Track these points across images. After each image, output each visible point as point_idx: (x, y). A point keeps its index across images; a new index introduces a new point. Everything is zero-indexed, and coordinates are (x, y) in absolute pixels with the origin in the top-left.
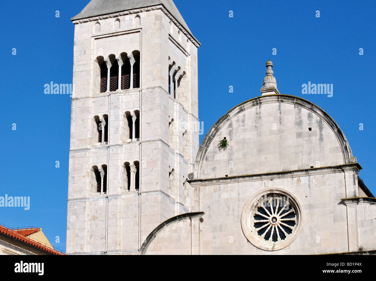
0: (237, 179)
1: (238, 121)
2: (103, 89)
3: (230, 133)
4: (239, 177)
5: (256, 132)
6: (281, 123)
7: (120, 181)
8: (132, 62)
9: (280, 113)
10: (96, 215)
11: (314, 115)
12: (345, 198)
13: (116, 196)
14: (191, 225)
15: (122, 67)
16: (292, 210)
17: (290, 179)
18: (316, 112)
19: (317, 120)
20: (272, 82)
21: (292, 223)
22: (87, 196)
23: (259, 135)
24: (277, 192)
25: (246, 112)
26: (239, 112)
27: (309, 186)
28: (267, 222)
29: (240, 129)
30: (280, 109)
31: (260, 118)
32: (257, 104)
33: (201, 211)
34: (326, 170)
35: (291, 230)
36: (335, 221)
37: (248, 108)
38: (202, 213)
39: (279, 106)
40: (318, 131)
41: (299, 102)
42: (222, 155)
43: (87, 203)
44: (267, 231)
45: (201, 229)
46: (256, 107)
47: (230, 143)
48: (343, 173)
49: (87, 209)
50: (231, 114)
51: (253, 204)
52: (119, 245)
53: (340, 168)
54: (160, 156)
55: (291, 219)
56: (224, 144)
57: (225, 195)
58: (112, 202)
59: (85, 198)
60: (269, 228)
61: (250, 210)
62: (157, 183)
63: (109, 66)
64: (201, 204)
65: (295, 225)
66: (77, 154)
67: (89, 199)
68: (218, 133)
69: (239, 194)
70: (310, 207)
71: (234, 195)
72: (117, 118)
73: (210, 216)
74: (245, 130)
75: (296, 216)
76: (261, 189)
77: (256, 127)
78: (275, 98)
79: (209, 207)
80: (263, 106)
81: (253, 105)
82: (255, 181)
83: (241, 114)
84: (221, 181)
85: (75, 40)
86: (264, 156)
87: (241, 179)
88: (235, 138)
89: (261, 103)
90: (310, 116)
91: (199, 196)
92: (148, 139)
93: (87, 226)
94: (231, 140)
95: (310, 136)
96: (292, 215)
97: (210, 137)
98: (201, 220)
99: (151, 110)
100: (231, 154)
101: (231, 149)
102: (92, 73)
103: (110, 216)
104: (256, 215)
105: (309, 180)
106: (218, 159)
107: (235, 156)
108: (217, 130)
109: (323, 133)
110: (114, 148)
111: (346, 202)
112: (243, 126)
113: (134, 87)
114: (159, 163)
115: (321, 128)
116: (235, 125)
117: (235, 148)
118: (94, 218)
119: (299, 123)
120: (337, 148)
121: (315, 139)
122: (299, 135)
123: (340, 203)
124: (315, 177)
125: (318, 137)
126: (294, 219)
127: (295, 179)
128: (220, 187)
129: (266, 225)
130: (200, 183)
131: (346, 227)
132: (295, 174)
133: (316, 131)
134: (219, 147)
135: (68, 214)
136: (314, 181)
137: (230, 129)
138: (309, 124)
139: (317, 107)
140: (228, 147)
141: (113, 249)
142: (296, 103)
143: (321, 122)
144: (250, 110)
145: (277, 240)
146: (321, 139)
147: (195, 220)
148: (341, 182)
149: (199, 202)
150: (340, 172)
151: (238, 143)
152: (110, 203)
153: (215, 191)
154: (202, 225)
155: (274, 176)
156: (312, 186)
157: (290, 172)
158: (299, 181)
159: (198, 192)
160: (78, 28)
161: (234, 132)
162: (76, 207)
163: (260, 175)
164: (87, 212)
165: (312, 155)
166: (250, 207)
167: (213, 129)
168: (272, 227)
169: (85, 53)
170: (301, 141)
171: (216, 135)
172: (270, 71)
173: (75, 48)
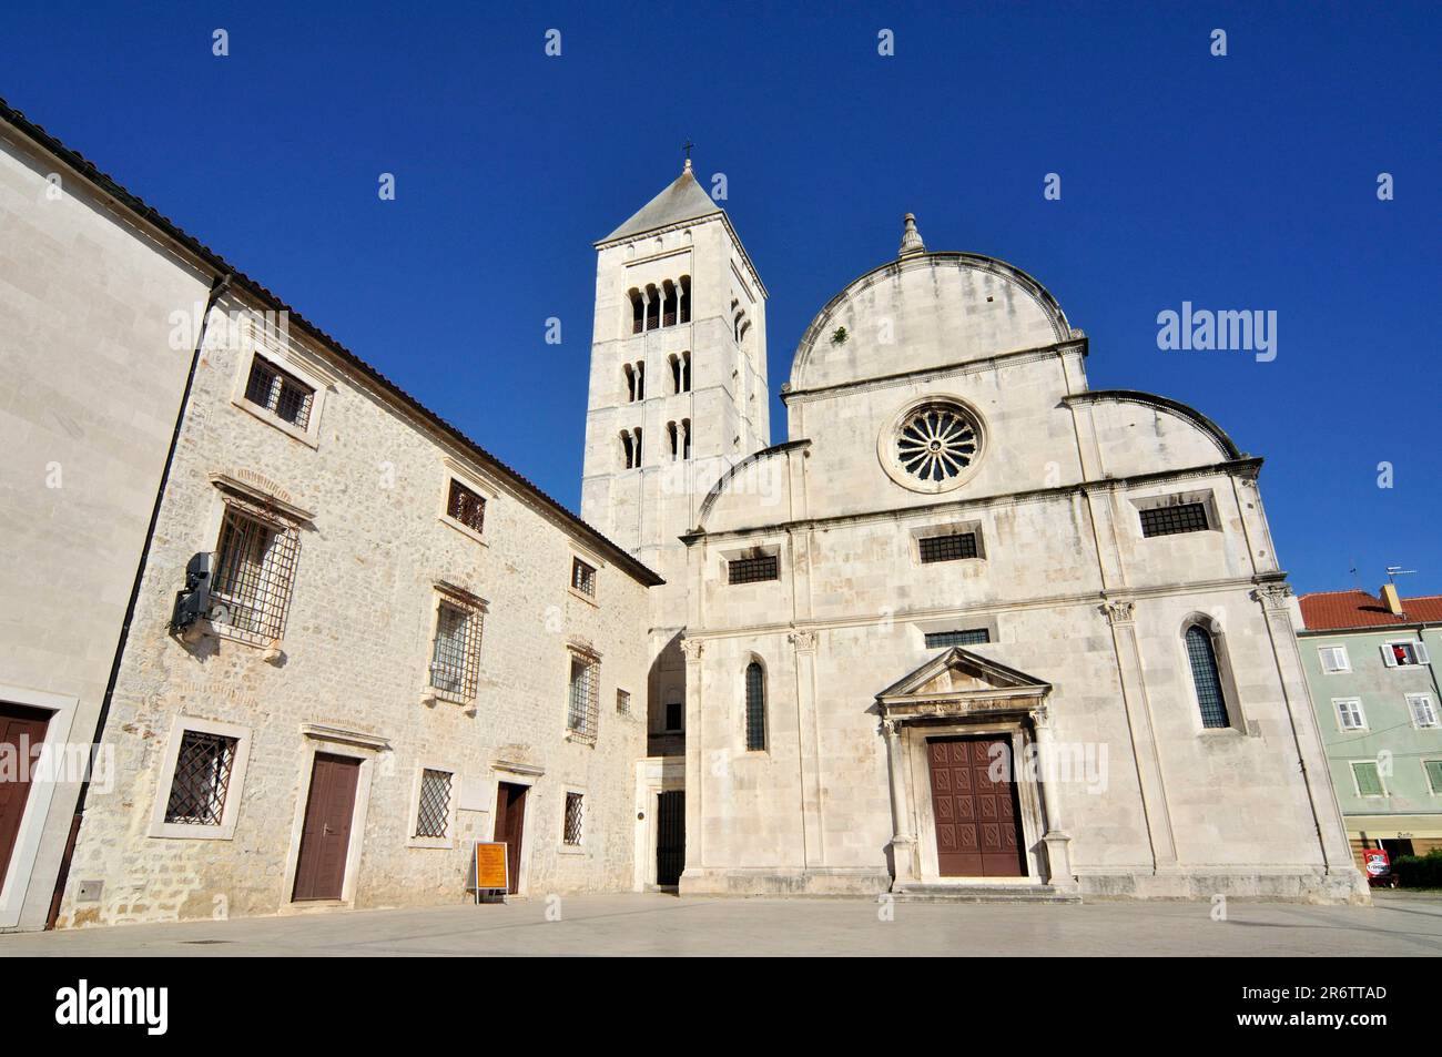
0: (867, 385)
1: (863, 300)
2: (638, 329)
3: (850, 320)
4: (870, 381)
5: (895, 314)
6: (937, 296)
7: (662, 447)
8: (680, 293)
9: (936, 282)
10: (625, 497)
11: (995, 278)
12: (1067, 394)
13: (656, 468)
14: (788, 463)
15: (665, 302)
16: (968, 428)
17: (960, 378)
18: (999, 273)
19: (1002, 286)
20: (914, 239)
21: (970, 449)
22: (612, 471)
23: (901, 317)
24: (939, 400)
25: (875, 288)
26: (864, 288)
27: (997, 385)
28: (923, 451)
29: (866, 311)
30: (934, 276)
31: (900, 292)
32: (895, 273)
33: (805, 438)
34: (1027, 356)
35: (968, 460)
36: (1051, 435)
37: (879, 281)
38: (808, 442)
39: (933, 272)
40: (1005, 300)
41: (968, 261)
42: (840, 353)
43: (612, 481)
44: (923, 465)
45: (806, 468)
46: (892, 278)
47: (851, 335)
48: (1059, 359)
49: (611, 491)
50: (851, 292)
51: (897, 422)
52: (660, 537)
53: (1054, 350)
54: (722, 408)
55: (967, 442)
56: (840, 336)
57: (845, 413)
58: (650, 477)
59: (609, 475)
60: (926, 460)
61: (892, 433)
62: (718, 445)
63: (646, 302)
64: (804, 431)
65: (975, 452)
66: (599, 416)
67: (614, 475)
68: (830, 322)
69: (871, 409)
70: (1003, 417)
71: (863, 410)
72: (657, 363)
73: (821, 448)
74: (875, 313)
75: (974, 437)
76: (910, 396)
77: (894, 306)
78: (925, 260)
79: (819, 433)
80: (906, 276)
81: (888, 275)
82: (897, 385)
83: (868, 291)
84: (839, 390)
85: (598, 270)
86: (911, 347)
87: (873, 385)
88: (858, 326)
89: (900, 271)
90: (988, 281)
91: (801, 418)
92: (703, 387)
93: (611, 513)
94: (852, 329)
95: (991, 309)
96: (968, 435)
97: (816, 329)
98: (807, 455)
99: (708, 347)
100: (852, 351)
101: (854, 343)
102: (622, 309)
103: (646, 496)
104: (901, 440)
105: (997, 376)
106: (831, 360)
107: (860, 352)
108: (828, 317)
109: (1014, 302)
110: (653, 403)
111: (1071, 402)
112: (872, 307)
113: (682, 322)
114: (720, 417)
115: (1010, 296)
116: (857, 307)
117: (860, 341)
118: (622, 502)
119: (971, 293)
120: (1043, 323)
121: (1001, 313)
122: (971, 310)
123: (1058, 406)
124: (1006, 371)
125: (1006, 309)
126: (973, 441)
127: (971, 377)
128: (836, 401)
129: (921, 456)
130: (802, 396)
131: (1075, 444)
132: (971, 367)
133: (1002, 301)
134: (832, 343)
135: (583, 498)
136: (1005, 376)
137: (850, 313)
138: (989, 291)
139: (1001, 264)
140: (847, 342)
141: (650, 542)
142: (963, 264)
143: (1008, 286)
144: (882, 284)
145: (943, 478)
146: (1012, 311)
147: (796, 455)
148: (1057, 373)
149: (801, 426)
150: (1052, 357)
151: (864, 333)
152: (647, 479)
153: (829, 407)
154: (807, 462)
155: (932, 374)
156: (1003, 384)
157: (962, 365)
158: (977, 379)
159: (799, 412)
160: (602, 256)
161: (857, 317)
162: (595, 488)
163: (907, 375)
164: (612, 493)
165: (998, 336)
166: (891, 428)
167: (821, 316)
168: (931, 459)
169: (612, 284)
170: (974, 318)
171: (827, 325)
172: (911, 225)
173: (599, 280)
